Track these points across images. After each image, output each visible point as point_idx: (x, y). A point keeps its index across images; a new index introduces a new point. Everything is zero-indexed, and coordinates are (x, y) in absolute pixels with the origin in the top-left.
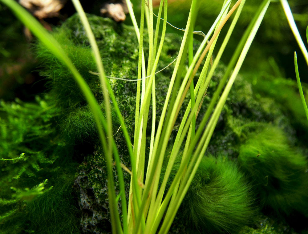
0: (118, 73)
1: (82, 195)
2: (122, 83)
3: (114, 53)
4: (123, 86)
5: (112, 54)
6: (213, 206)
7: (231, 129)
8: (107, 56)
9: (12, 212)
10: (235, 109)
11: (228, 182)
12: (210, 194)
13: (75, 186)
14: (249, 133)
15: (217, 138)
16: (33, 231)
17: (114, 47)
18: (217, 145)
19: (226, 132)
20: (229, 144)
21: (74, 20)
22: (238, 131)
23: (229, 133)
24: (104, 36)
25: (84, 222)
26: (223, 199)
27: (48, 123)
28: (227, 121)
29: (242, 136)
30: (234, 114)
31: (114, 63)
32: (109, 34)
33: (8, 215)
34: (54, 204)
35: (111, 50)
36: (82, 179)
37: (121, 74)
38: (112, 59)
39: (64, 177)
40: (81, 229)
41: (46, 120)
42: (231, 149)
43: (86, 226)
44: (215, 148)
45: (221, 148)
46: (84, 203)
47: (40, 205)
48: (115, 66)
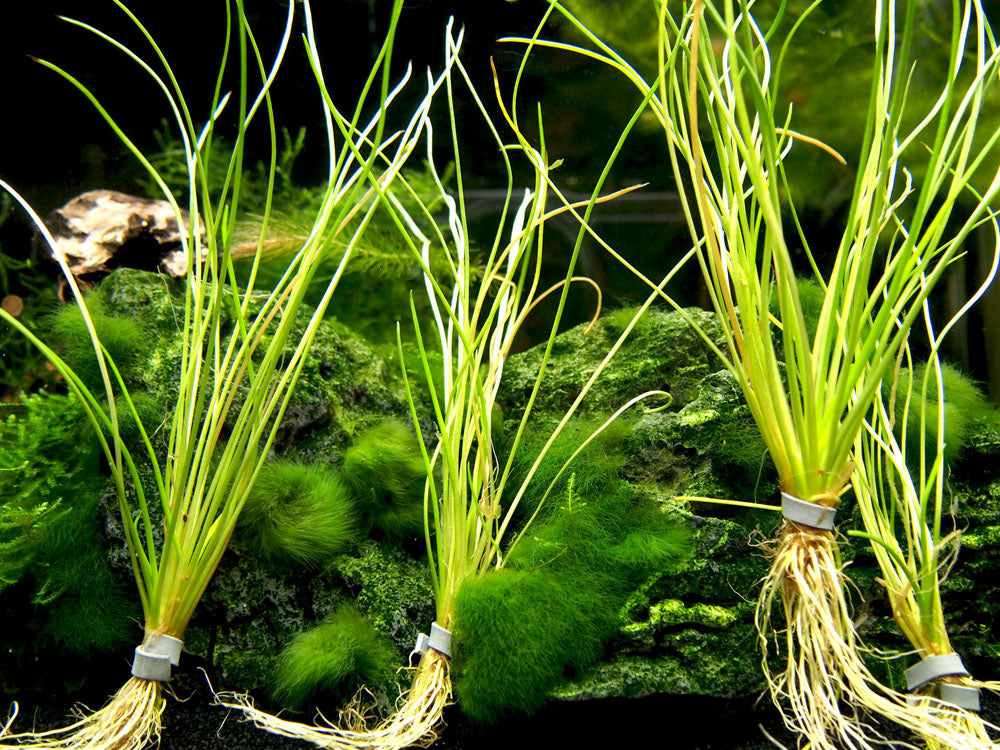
0: (166, 350)
1: (109, 520)
2: (170, 365)
3: (164, 322)
4: (171, 369)
5: (161, 325)
6: (292, 530)
7: (339, 426)
8: (152, 327)
9: (19, 540)
10: (347, 397)
11: (322, 499)
12: (289, 516)
13: (100, 508)
14: (366, 430)
15: (319, 438)
16: (48, 565)
17: (165, 314)
18: (317, 449)
19: (332, 430)
20: (334, 447)
21: (113, 278)
22: (349, 428)
23: (336, 432)
24: (152, 300)
25: (114, 554)
26: (307, 521)
27: (71, 422)
28: (334, 414)
29: (354, 435)
30: (346, 405)
31: (162, 336)
32: (159, 296)
33: (13, 542)
34: (73, 531)
35: (159, 318)
36: (108, 498)
37: (170, 352)
38: (160, 331)
39: (87, 495)
40: (109, 563)
41: (69, 418)
42: (336, 452)
43: (116, 560)
44: (314, 453)
45: (321, 452)
46: (112, 530)
47: (56, 533)
48: (162, 340)
